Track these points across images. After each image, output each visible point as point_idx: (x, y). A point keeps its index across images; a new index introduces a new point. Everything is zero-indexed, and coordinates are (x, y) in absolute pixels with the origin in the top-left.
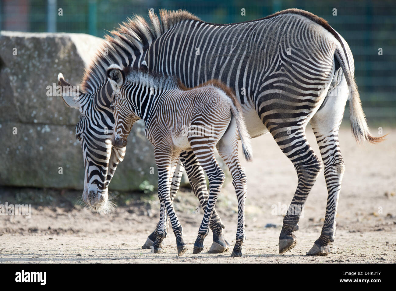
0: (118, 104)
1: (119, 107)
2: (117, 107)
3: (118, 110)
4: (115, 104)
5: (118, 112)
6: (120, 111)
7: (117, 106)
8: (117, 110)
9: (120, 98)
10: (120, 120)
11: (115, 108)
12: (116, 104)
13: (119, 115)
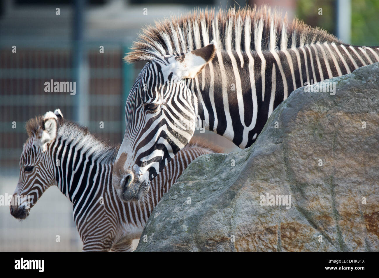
0: (39, 164)
1: (40, 169)
2: (37, 168)
3: (38, 173)
4: (35, 164)
5: (37, 175)
6: (39, 173)
7: (37, 166)
8: (36, 172)
9: (44, 156)
10: (37, 185)
11: (34, 169)
12: (37, 164)
13: (37, 178)
